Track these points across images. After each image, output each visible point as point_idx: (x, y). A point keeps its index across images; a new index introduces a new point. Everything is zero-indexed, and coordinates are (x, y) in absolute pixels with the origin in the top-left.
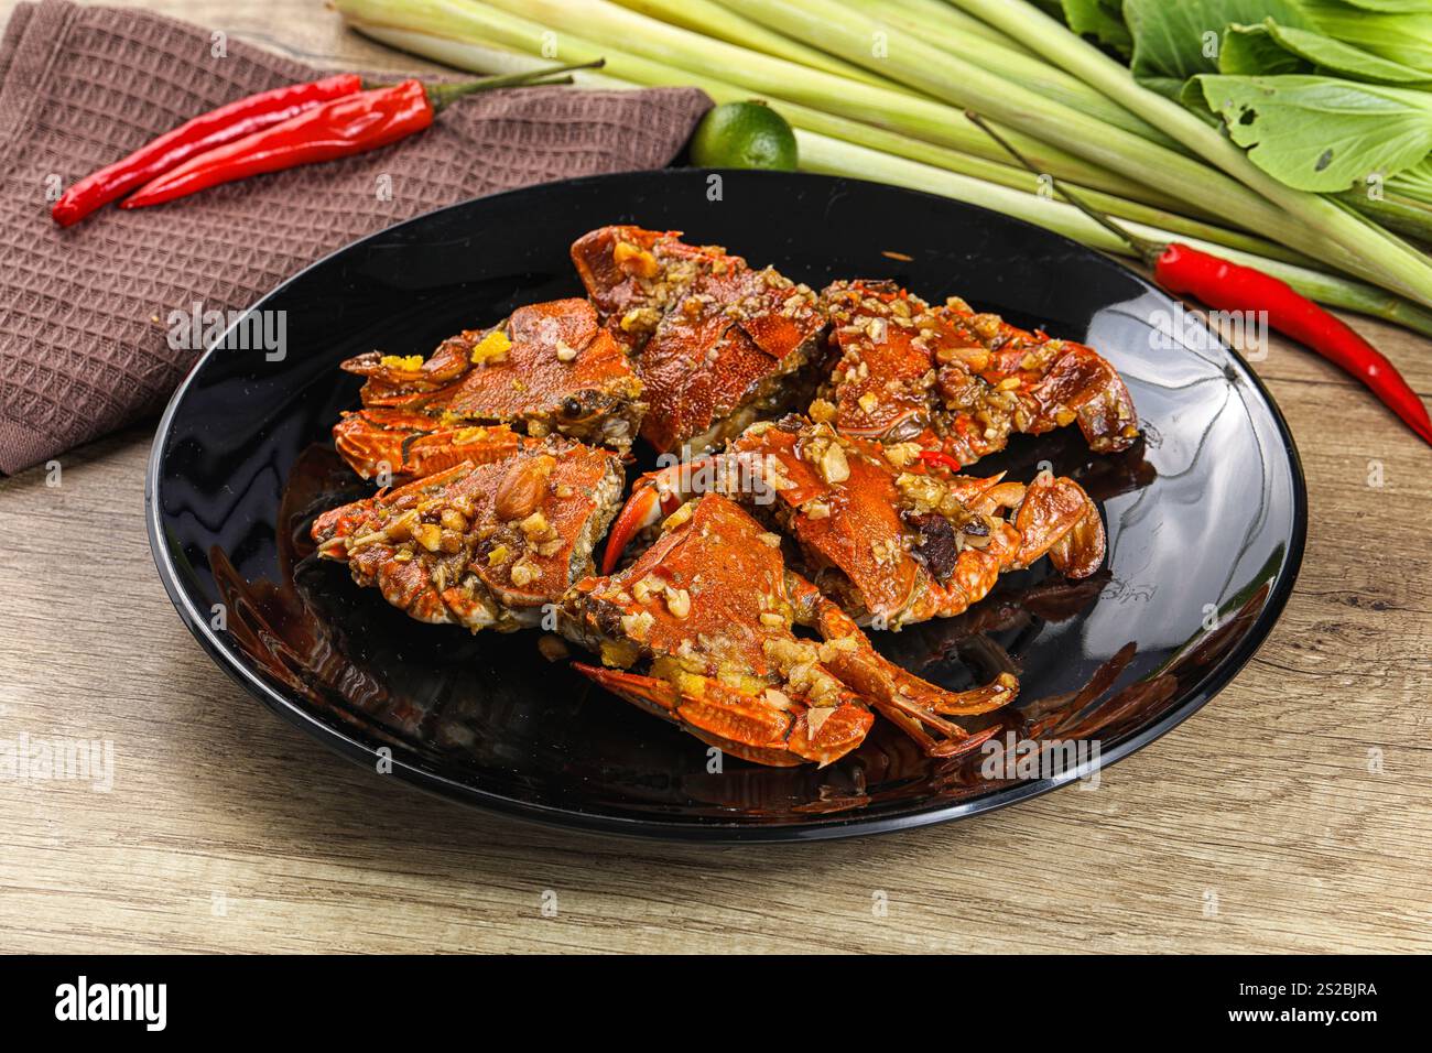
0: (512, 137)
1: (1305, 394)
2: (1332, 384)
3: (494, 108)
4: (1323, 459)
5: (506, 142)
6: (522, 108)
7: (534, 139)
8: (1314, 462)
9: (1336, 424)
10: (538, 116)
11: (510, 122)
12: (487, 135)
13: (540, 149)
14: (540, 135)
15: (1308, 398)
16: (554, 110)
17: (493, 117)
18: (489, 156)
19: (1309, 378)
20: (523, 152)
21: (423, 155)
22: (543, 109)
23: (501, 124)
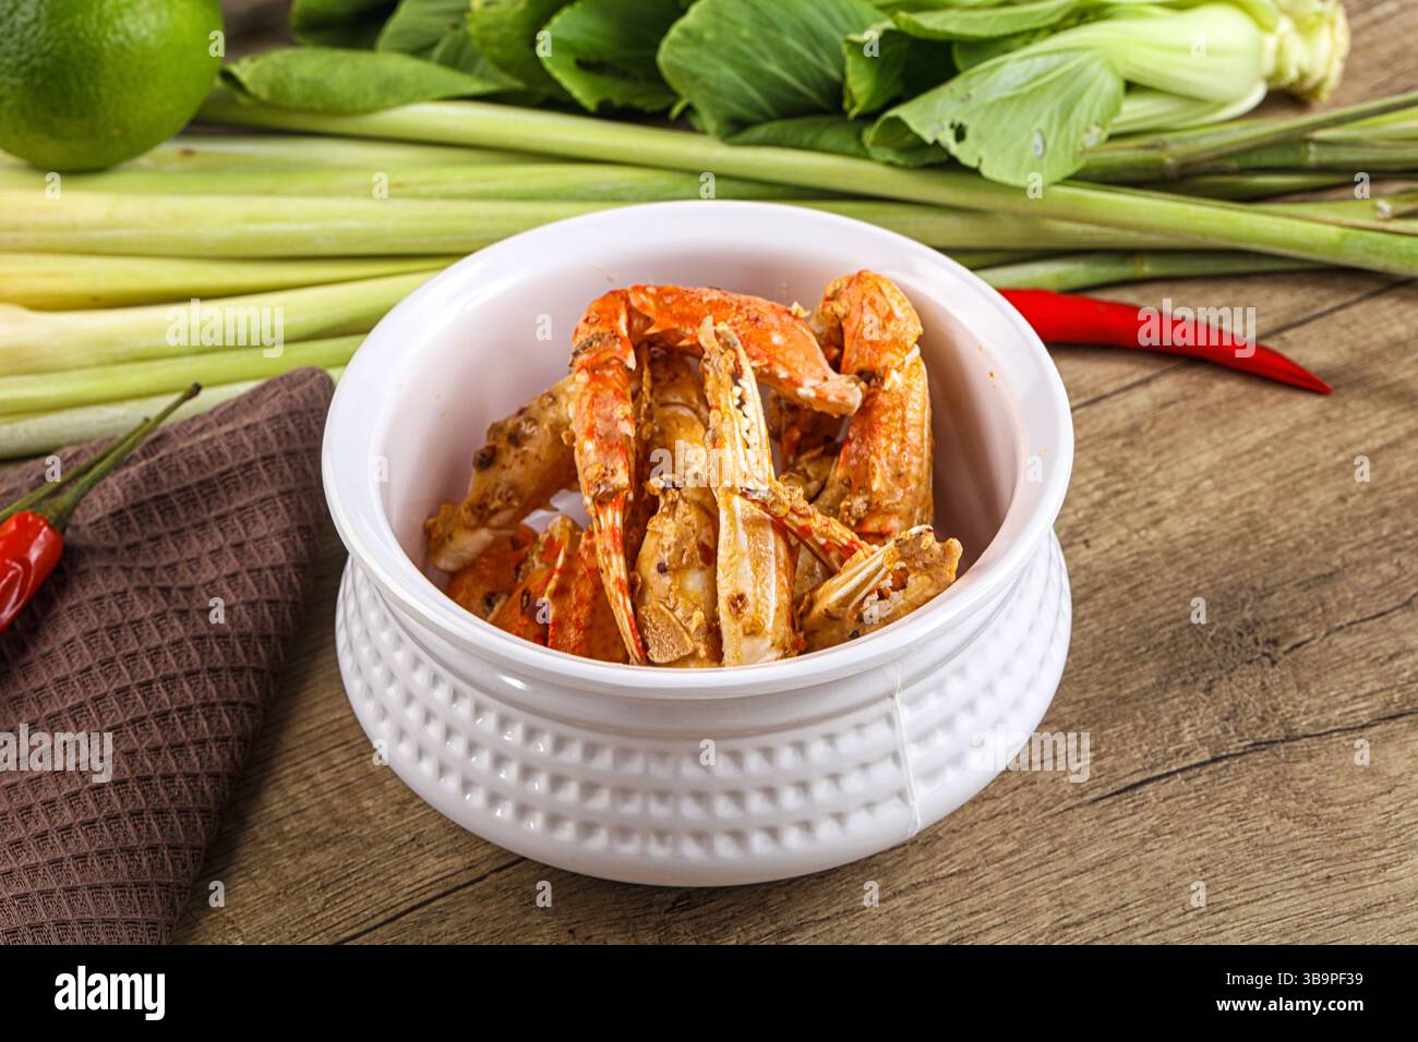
0: (151, 521)
1: (1154, 397)
2: (1164, 373)
3: (102, 498)
4: (1246, 458)
5: (150, 531)
6: (142, 485)
7: (182, 515)
8: (1242, 465)
9: (1213, 414)
10: (168, 484)
11: (138, 507)
12: (119, 533)
13: (197, 521)
14: (183, 504)
15: (1159, 401)
16: (184, 468)
17: (109, 511)
18: (147, 557)
19: (1136, 378)
20: (177, 533)
21: (91, 594)
22: (170, 474)
23: (129, 513)
